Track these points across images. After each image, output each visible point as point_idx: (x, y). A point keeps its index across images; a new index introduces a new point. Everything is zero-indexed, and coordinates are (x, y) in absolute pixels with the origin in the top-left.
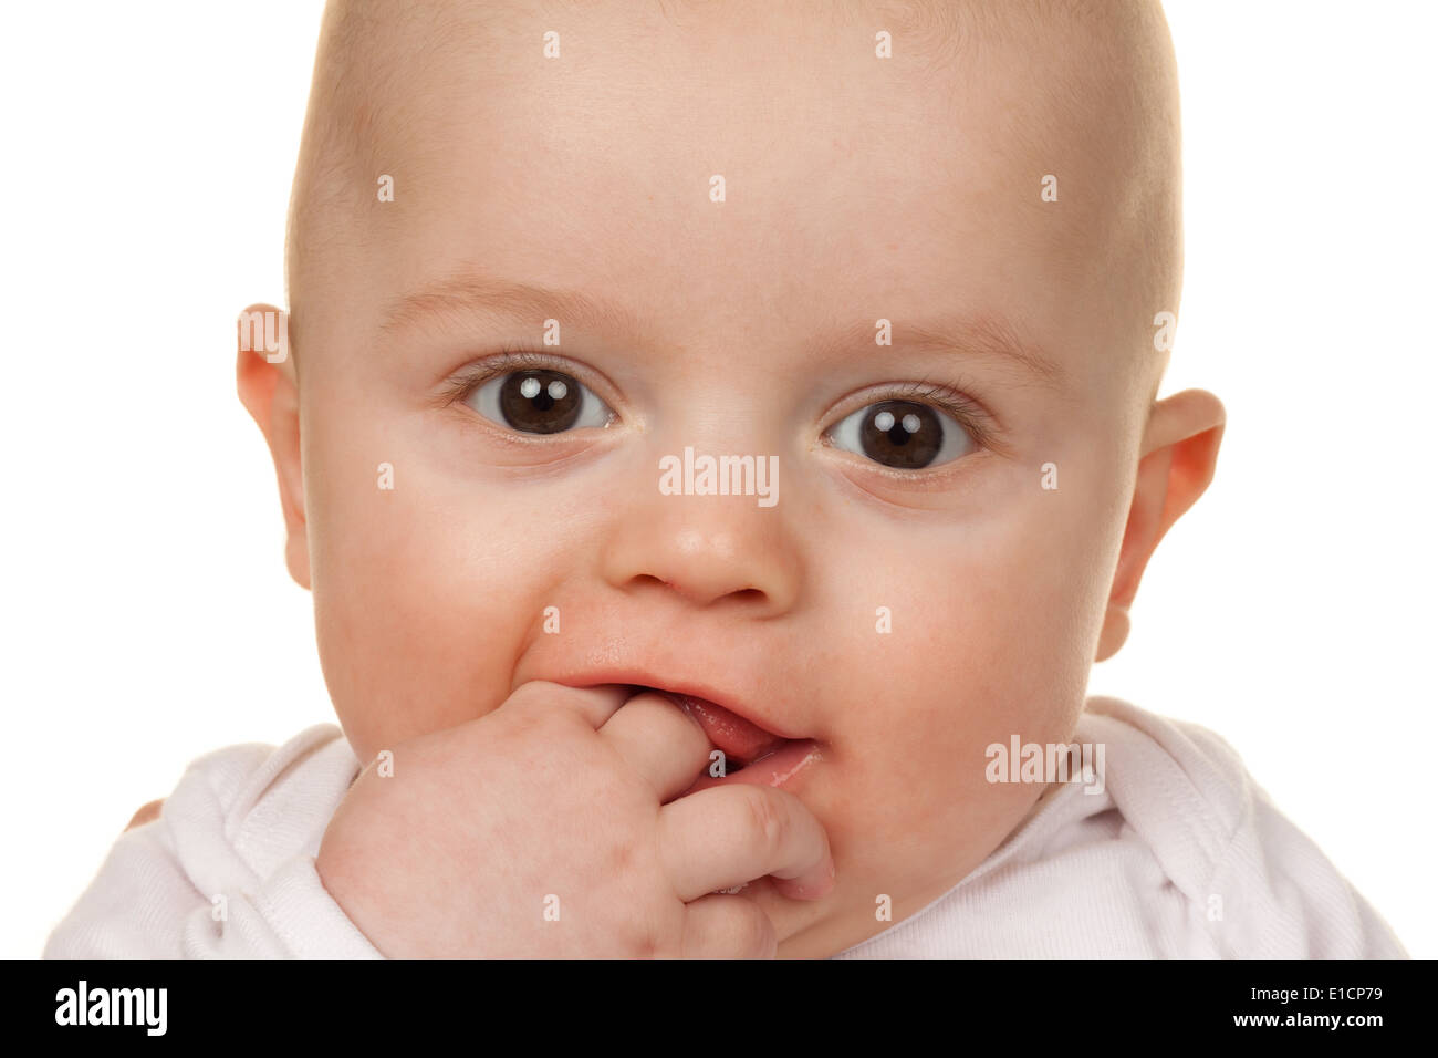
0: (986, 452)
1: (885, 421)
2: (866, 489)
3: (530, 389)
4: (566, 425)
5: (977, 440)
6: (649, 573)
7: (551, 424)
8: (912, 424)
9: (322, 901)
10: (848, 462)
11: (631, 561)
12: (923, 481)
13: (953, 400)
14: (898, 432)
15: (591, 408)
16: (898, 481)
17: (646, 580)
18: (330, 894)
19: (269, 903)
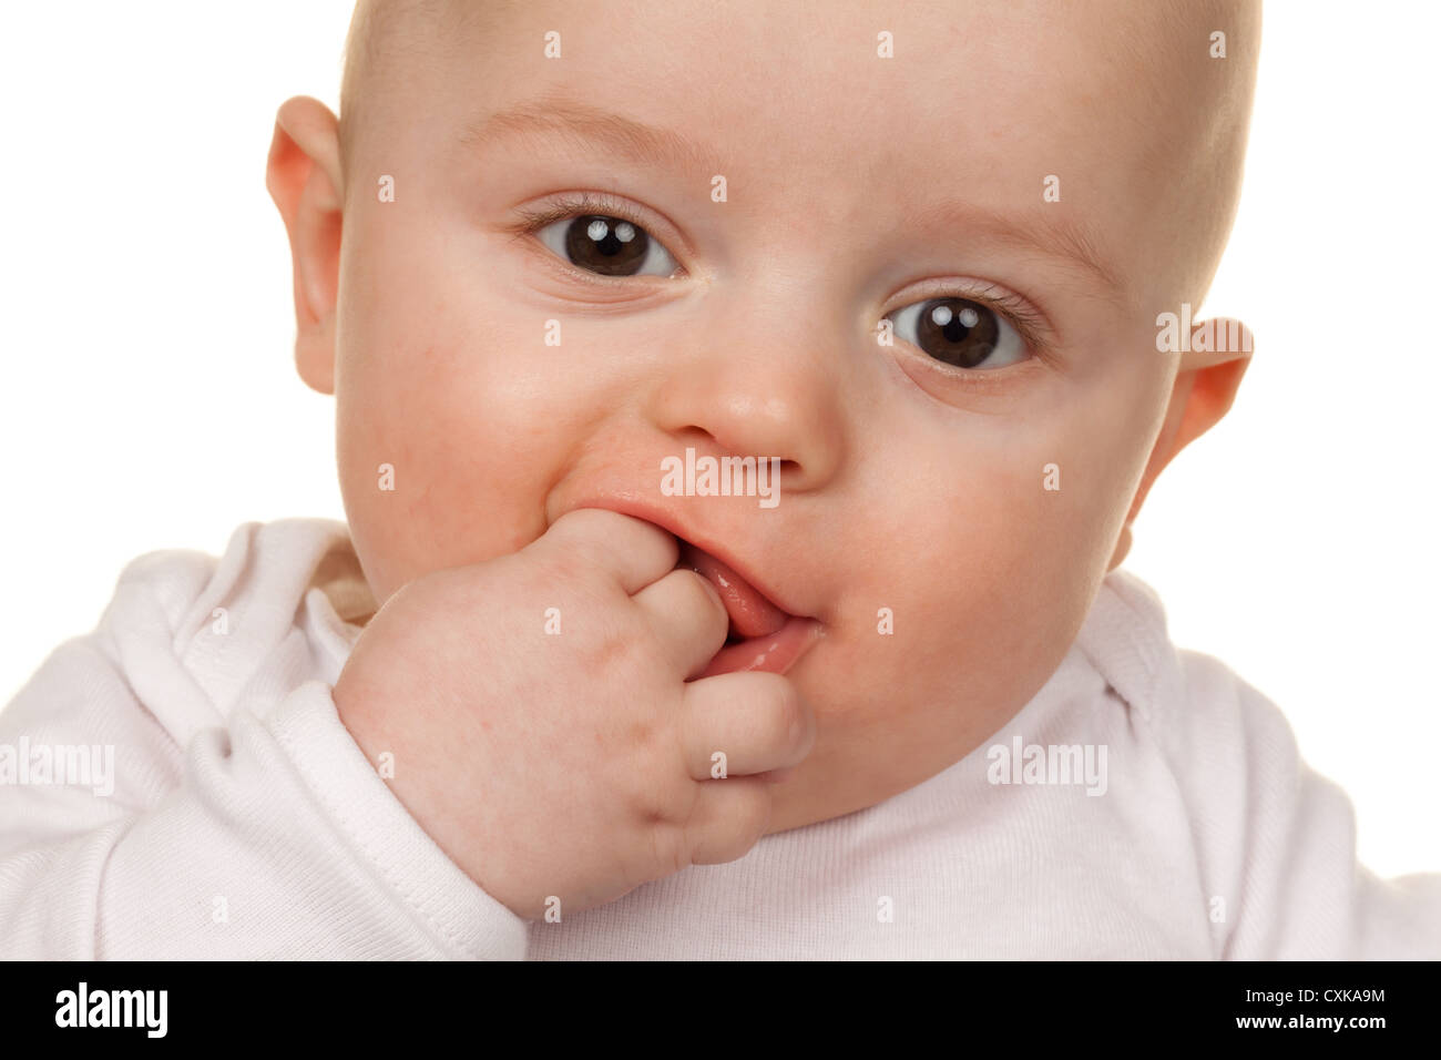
0: (1037, 361)
1: (942, 316)
2: (918, 380)
3: (597, 232)
4: (631, 271)
5: (1031, 348)
6: (699, 424)
7: (615, 268)
8: (969, 319)
9: (340, 737)
10: (905, 352)
11: (683, 411)
12: (974, 382)
13: (1021, 309)
14: (955, 326)
15: (656, 258)
16: (951, 378)
17: (696, 432)
18: (348, 730)
19: (285, 732)
